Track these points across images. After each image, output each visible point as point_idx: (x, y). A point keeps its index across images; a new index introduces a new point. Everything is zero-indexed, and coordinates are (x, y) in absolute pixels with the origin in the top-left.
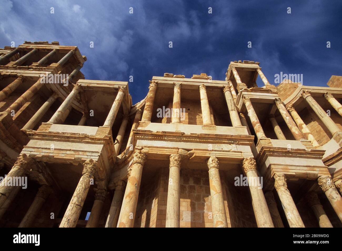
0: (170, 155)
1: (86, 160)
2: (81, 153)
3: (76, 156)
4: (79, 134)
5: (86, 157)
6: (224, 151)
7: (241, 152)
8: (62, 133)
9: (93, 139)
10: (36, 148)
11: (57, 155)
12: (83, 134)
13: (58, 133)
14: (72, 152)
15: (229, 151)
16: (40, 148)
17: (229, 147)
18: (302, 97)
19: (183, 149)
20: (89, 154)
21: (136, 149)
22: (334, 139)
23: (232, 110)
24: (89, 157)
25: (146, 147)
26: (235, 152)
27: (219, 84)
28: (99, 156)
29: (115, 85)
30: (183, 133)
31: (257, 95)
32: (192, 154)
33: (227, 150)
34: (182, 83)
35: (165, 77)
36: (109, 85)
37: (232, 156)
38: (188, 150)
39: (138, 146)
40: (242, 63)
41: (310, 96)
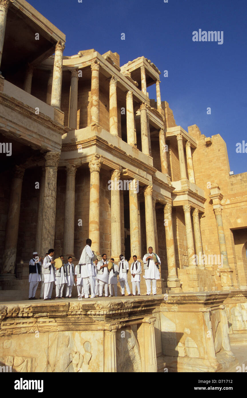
0: (115, 170)
1: (51, 150)
2: (46, 140)
4: (44, 115)
5: (51, 147)
6: (140, 176)
7: (148, 180)
8: (27, 107)
12: (48, 117)
14: (38, 137)
15: (143, 177)
17: (144, 173)
18: (177, 136)
19: (122, 166)
20: (53, 144)
21: (96, 156)
22: (181, 182)
23: (146, 135)
24: (54, 148)
25: (102, 157)
26: (146, 179)
27: (141, 96)
28: (61, 149)
29: (53, 33)
30: (125, 153)
31: (154, 118)
32: (125, 172)
33: (142, 176)
34: (119, 80)
35: (106, 59)
36: (47, 29)
37: (144, 182)
38: (124, 168)
39: (97, 154)
40: (151, 65)
41: (182, 141)
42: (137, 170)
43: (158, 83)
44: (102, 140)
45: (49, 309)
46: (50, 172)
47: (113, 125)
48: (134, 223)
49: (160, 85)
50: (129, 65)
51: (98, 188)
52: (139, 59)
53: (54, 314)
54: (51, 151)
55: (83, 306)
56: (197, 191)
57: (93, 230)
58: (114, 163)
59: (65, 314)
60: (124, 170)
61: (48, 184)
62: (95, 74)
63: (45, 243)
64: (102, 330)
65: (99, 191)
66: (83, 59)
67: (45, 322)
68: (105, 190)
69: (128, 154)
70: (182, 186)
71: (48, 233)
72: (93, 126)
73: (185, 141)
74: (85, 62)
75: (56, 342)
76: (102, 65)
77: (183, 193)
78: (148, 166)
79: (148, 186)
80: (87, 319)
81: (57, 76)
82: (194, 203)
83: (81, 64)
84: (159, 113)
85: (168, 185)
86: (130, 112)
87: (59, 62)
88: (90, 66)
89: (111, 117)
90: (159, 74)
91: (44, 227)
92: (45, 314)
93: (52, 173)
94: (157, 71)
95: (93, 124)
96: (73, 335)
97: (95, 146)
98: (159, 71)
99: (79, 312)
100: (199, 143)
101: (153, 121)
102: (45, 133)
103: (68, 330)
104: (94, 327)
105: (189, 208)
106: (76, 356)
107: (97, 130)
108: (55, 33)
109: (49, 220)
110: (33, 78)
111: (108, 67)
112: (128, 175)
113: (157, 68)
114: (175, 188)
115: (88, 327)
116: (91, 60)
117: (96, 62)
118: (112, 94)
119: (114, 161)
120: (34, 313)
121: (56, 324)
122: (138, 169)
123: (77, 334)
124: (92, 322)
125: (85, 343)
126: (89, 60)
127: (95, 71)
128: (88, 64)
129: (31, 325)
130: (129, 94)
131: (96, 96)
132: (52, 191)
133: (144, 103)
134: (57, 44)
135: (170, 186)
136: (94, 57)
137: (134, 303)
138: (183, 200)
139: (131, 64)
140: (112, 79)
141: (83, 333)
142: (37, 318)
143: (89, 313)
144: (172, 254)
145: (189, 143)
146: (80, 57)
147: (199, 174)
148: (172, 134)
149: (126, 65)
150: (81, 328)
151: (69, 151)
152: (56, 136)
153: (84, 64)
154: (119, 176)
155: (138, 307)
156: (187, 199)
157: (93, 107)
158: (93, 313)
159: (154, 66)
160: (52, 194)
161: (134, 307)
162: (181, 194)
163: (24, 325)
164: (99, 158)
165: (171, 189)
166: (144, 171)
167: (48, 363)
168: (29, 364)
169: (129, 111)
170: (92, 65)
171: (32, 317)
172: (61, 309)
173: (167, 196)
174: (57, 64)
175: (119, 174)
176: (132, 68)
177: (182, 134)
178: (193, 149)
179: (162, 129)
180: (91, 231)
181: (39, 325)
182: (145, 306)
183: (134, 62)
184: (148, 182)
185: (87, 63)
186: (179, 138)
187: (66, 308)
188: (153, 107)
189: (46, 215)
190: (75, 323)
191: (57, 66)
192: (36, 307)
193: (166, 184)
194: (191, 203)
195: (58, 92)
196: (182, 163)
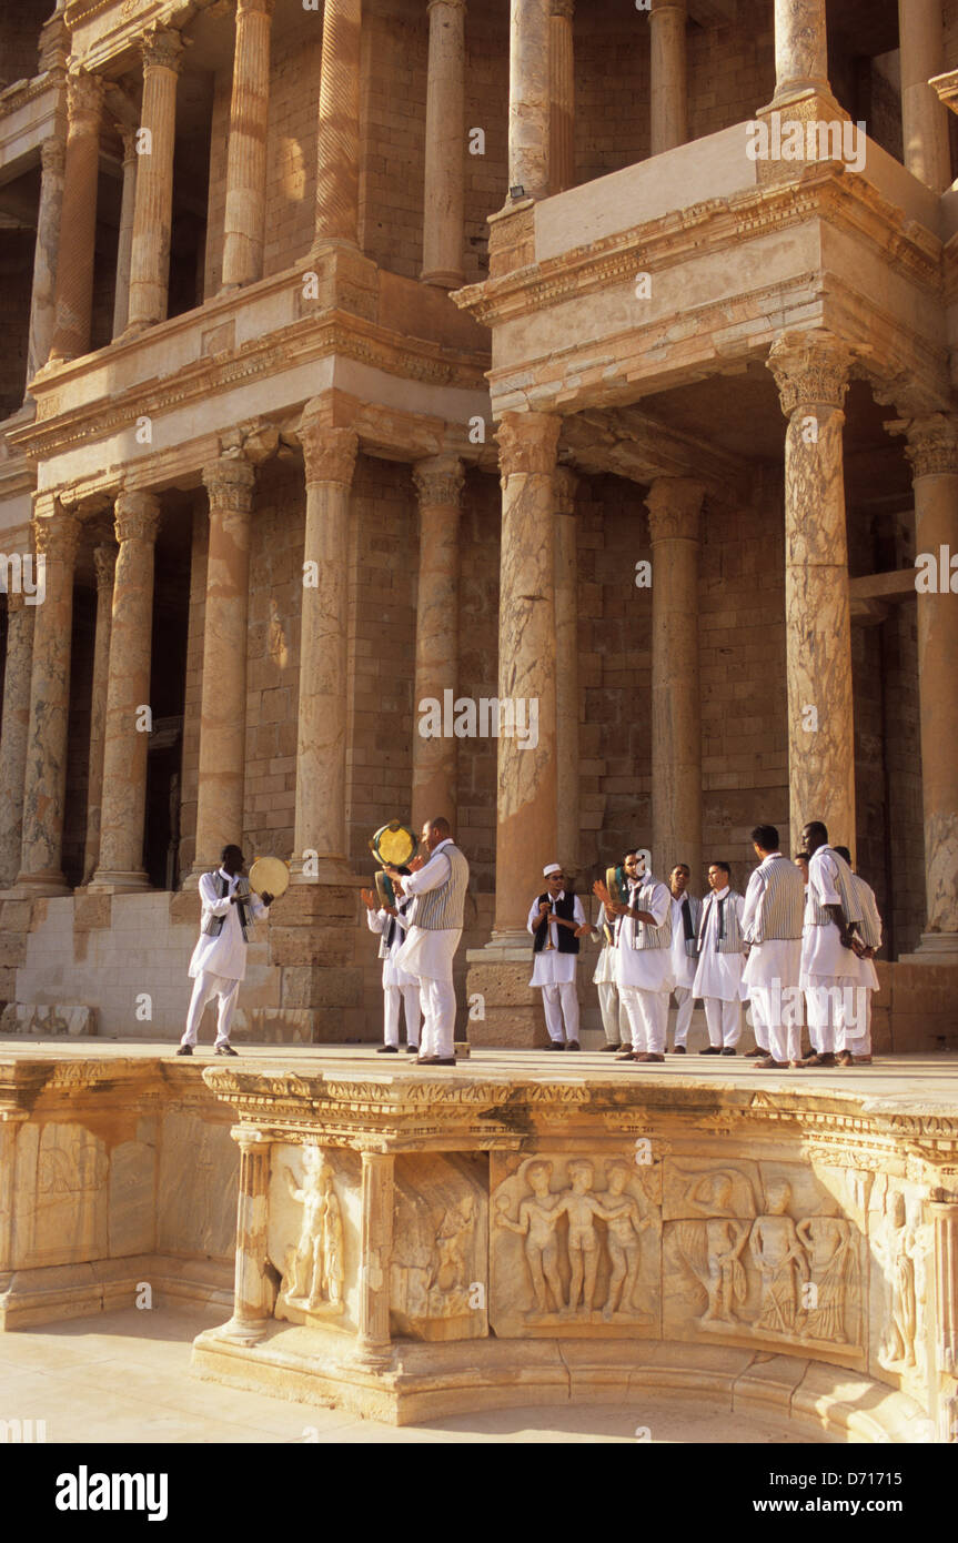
3: (719, 338)
9: (753, 212)
10: (535, 363)
11: (634, 363)
13: (584, 251)
16: (549, 358)
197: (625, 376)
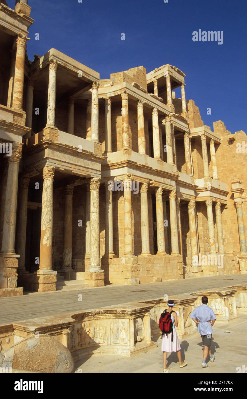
0: (143, 183)
2: (90, 170)
4: (88, 152)
5: (93, 174)
6: (165, 184)
7: (172, 186)
8: (76, 149)
9: (95, 157)
10: (57, 160)
11: (74, 170)
12: (90, 152)
13: (72, 147)
14: (84, 169)
15: (168, 185)
16: (61, 161)
17: (168, 181)
18: (201, 136)
19: (149, 179)
20: (95, 172)
21: (128, 176)
22: (204, 179)
23: (170, 145)
24: (95, 175)
25: (133, 175)
26: (170, 185)
27: (166, 110)
28: (101, 174)
29: (90, 76)
30: (151, 168)
31: (178, 124)
32: (152, 184)
33: (167, 183)
34: (145, 102)
35: (134, 86)
36: (85, 74)
37: (168, 188)
38: (150, 180)
39: (129, 174)
40: (175, 71)
41: (205, 141)
42: (161, 180)
43: (183, 86)
44: (132, 162)
45: (110, 311)
46: (94, 194)
47: (141, 144)
48: (160, 225)
49: (185, 88)
50: (155, 72)
51: (131, 202)
52: (164, 67)
53: (112, 313)
54: (93, 178)
55: (122, 310)
56: (220, 186)
57: (127, 234)
58: (143, 178)
59: (115, 313)
60: (151, 182)
61: (93, 203)
62: (125, 103)
63: (94, 247)
64: (128, 319)
65: (131, 204)
66: (114, 88)
67: (109, 315)
68: (136, 197)
69: (154, 168)
70: (205, 183)
71: (95, 240)
72: (125, 150)
73: (208, 140)
74: (116, 91)
75: (113, 322)
76: (130, 93)
77: (205, 189)
78: (172, 174)
79: (172, 191)
80: (123, 315)
81: (95, 113)
82: (216, 198)
83: (113, 93)
84: (183, 117)
85: (191, 185)
86: (156, 128)
87: (96, 100)
88: (121, 95)
89: (139, 137)
90: (184, 77)
91: (92, 236)
92: (109, 313)
93: (95, 194)
94: (182, 75)
95: (124, 148)
96: (119, 320)
97: (127, 167)
98: (184, 74)
99: (120, 313)
100: (223, 139)
101: (178, 126)
102: (89, 164)
103: (117, 318)
104: (126, 317)
105: (210, 203)
106: (120, 327)
107: (128, 154)
108: (91, 75)
109: (95, 231)
110: (74, 108)
111: (135, 93)
112: (154, 186)
113: (182, 72)
114: (198, 186)
115: (124, 317)
116: (121, 89)
117: (125, 92)
118: (140, 116)
119: (142, 177)
120: (105, 312)
121: (112, 316)
122: (163, 178)
123: (120, 319)
124: (125, 316)
125: (123, 323)
126: (119, 89)
127: (125, 100)
128: (119, 93)
129: (104, 316)
130: (155, 111)
131: (126, 123)
132: (96, 208)
133: (168, 116)
134: (94, 84)
135: (193, 185)
136: (123, 87)
137: (140, 309)
138: (205, 196)
139: (157, 71)
140: (139, 102)
141: (122, 319)
142: (106, 314)
143: (124, 313)
144: (195, 244)
145: (213, 141)
146: (112, 86)
147: (223, 169)
148: (196, 134)
149: (153, 72)
150: (121, 318)
151: (107, 170)
152: (97, 164)
153: (116, 92)
154: (147, 188)
155: (143, 310)
156: (209, 195)
157: (124, 133)
158: (125, 313)
159: (179, 71)
160: (96, 210)
161: (141, 310)
162: (204, 190)
163: (102, 316)
164: (130, 177)
165: (194, 188)
166: (168, 178)
167: (111, 329)
168: (104, 329)
169: (154, 127)
170: (122, 95)
171: (104, 314)
172: (114, 311)
173: (191, 194)
174: (94, 102)
175: (147, 186)
176: (158, 75)
177: (206, 134)
178: (217, 145)
179: (187, 132)
180: (126, 235)
181: (107, 316)
182: (146, 309)
183: (160, 69)
184: (173, 187)
185: (117, 91)
186: (203, 138)
187: (116, 311)
188: (177, 114)
189: (93, 227)
190: (119, 316)
191: (94, 104)
192: (106, 311)
193: (190, 184)
194: (213, 198)
195: (96, 127)
196: (205, 162)
197: (72, 171)
